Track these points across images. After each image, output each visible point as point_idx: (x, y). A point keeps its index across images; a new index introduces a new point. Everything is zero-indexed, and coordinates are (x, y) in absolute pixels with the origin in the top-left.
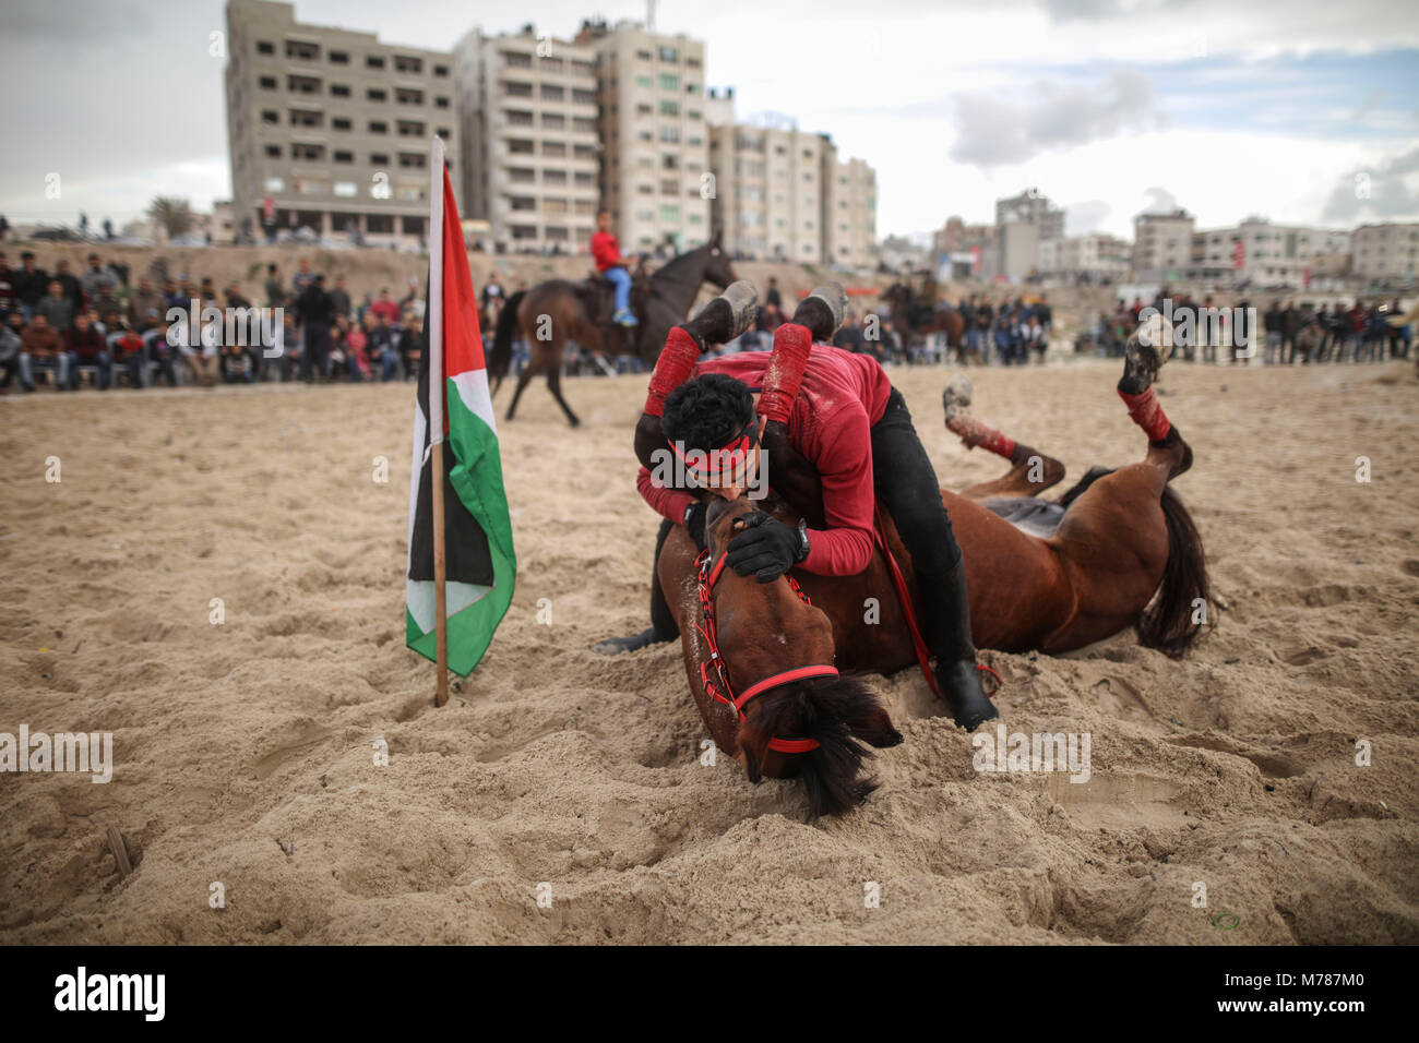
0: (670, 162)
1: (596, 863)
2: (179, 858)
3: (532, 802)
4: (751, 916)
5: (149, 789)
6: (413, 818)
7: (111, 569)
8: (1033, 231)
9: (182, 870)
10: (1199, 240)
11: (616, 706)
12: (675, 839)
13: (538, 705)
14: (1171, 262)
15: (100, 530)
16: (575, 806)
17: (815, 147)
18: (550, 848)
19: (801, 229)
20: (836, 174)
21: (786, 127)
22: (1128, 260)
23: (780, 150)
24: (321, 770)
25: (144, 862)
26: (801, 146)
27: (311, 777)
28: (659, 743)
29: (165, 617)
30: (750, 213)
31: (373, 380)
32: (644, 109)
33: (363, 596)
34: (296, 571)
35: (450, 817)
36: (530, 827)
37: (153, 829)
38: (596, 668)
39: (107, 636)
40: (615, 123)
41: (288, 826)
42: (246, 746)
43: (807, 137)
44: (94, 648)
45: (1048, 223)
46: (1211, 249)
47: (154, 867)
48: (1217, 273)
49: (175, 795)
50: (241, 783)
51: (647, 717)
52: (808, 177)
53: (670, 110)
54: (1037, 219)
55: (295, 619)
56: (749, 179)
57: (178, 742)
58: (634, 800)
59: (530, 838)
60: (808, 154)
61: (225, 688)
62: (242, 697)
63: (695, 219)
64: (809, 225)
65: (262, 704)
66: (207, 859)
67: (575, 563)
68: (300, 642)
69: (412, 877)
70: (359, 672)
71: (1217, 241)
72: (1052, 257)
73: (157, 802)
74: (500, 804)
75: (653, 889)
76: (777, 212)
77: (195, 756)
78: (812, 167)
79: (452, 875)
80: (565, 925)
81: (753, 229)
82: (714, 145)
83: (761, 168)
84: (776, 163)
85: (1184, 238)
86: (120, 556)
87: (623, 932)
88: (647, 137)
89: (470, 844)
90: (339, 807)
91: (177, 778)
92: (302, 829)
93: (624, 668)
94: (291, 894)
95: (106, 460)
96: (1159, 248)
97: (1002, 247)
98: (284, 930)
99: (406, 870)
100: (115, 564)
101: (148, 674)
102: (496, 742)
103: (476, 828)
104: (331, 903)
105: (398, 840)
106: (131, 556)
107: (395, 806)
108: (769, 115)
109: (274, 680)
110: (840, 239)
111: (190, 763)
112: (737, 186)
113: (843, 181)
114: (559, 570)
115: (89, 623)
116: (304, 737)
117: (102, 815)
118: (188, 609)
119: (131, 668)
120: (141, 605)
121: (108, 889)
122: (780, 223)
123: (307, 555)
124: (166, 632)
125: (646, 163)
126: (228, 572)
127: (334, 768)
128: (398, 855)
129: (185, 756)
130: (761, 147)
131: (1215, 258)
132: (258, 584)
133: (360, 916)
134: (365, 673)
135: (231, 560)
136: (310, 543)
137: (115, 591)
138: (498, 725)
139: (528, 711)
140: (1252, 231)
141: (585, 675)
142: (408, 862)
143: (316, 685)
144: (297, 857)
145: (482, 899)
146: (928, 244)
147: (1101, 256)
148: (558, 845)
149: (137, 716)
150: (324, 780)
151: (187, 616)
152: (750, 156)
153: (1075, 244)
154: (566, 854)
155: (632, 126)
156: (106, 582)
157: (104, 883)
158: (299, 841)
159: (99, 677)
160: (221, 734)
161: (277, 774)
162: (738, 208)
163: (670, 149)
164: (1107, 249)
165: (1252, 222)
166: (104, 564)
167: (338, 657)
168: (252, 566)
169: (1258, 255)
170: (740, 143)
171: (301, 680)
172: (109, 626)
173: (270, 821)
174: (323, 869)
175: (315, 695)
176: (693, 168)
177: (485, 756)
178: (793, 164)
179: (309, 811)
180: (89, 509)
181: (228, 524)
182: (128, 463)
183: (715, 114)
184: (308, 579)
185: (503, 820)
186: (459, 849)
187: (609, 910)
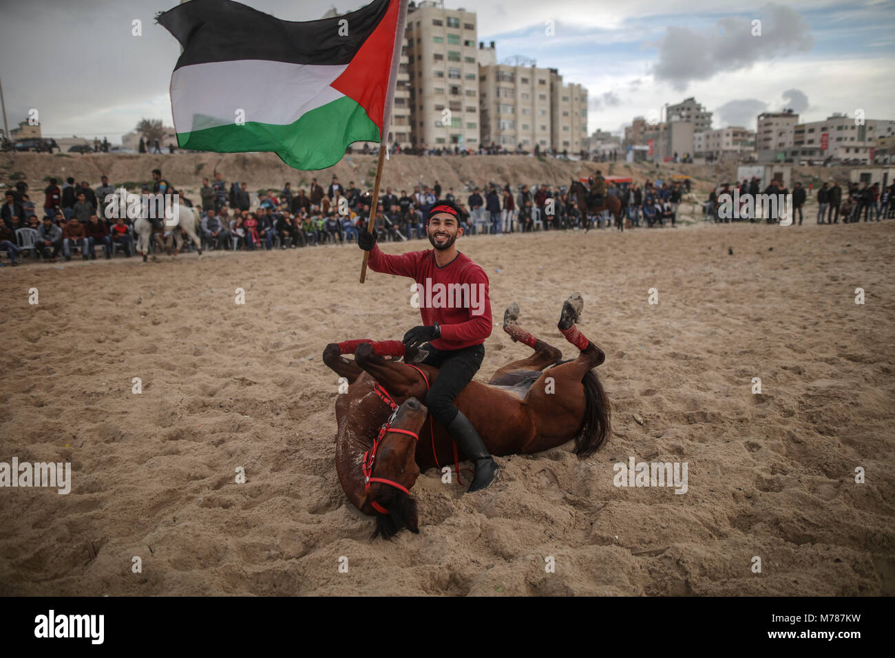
0: (455, 91)
1: (278, 557)
2: (112, 554)
3: (257, 530)
4: (326, 581)
5: (105, 521)
6: (204, 538)
7: (101, 396)
8: (689, 127)
9: (112, 559)
10: (800, 130)
11: (309, 482)
12: (312, 547)
13: (272, 483)
14: (781, 145)
15: (98, 369)
16: (273, 532)
17: (547, 78)
18: (261, 550)
19: (538, 130)
20: (561, 94)
21: (528, 66)
22: (752, 144)
23: (525, 81)
24: (174, 515)
25: (98, 555)
26: (538, 77)
27: (169, 518)
28: (322, 501)
29: (123, 429)
30: (506, 121)
31: (262, 248)
32: (438, 57)
33: (217, 415)
34: (188, 399)
35: (220, 537)
36: (254, 541)
37: (104, 541)
38: (307, 462)
39: (96, 437)
40: (420, 66)
41: (154, 541)
42: (146, 502)
43: (542, 71)
44: (89, 445)
45: (700, 120)
46: (808, 136)
47: (102, 558)
48: (811, 152)
49: (116, 524)
50: (142, 519)
51: (322, 488)
52: (542, 97)
53: (455, 57)
54: (693, 119)
55: (181, 431)
56: (505, 100)
57: (119, 500)
58: (297, 530)
59: (253, 545)
60: (542, 82)
61: (142, 470)
62: (149, 476)
63: (471, 126)
64: (544, 128)
65: (157, 479)
66: (121, 554)
67: (325, 394)
68: (181, 445)
69: (202, 562)
70: (205, 462)
71: (811, 131)
72: (702, 143)
73: (107, 527)
74: (245, 530)
75: (293, 569)
76: (522, 120)
77: (124, 507)
78: (545, 91)
79: (218, 561)
80: (258, 582)
81: (508, 131)
82: (483, 79)
83: (514, 91)
84: (522, 89)
85: (791, 128)
86: (104, 390)
87: (280, 585)
88: (441, 75)
89: (226, 549)
90: (174, 533)
91: (116, 517)
92: (159, 542)
93: (318, 463)
94: (152, 569)
95: (105, 318)
96: (773, 135)
97: (669, 138)
98: (148, 583)
99: (200, 559)
100: (103, 394)
101: (111, 462)
102: (253, 500)
103: (231, 542)
104: (165, 573)
105: (197, 547)
106: (111, 389)
107: (197, 532)
108: (517, 58)
109: (164, 467)
110: (563, 136)
111: (122, 510)
112: (498, 104)
113: (565, 99)
114: (316, 399)
115: (88, 431)
116: (171, 498)
117: (86, 533)
118: (133, 423)
119: (104, 457)
120: (112, 421)
121: (86, 565)
122: (525, 127)
123: (196, 388)
124: (123, 436)
125: (440, 91)
126: (156, 401)
127: (181, 513)
128: (197, 553)
129: (120, 507)
130: (512, 79)
131: (811, 142)
132: (168, 408)
133: (175, 578)
134: (207, 462)
135: (158, 392)
136: (199, 380)
137: (102, 411)
138: (255, 492)
139: (268, 486)
140: (837, 123)
141: (302, 466)
142: (200, 556)
143: (183, 469)
144: (155, 555)
145: (222, 572)
146: (622, 136)
147: (735, 142)
148: (265, 548)
149: (104, 485)
150: (175, 519)
151: (134, 427)
152: (505, 84)
153: (718, 134)
154: (267, 552)
155: (431, 68)
156: (97, 406)
157: (84, 562)
158: (157, 548)
159: (91, 460)
160: (136, 496)
161: (157, 515)
162: (499, 119)
163: (456, 82)
164: (740, 137)
165: (836, 117)
166: (98, 394)
167: (197, 453)
168: (167, 398)
169: (839, 139)
170: (499, 77)
171: (176, 466)
172: (97, 432)
173: (148, 539)
174: (165, 559)
175: (182, 474)
176: (469, 93)
177: (246, 507)
178: (533, 89)
179: (163, 535)
180: (94, 355)
181: (162, 365)
182: (116, 319)
183: (483, 58)
184: (192, 405)
185: (244, 538)
186: (222, 550)
187: (275, 577)
